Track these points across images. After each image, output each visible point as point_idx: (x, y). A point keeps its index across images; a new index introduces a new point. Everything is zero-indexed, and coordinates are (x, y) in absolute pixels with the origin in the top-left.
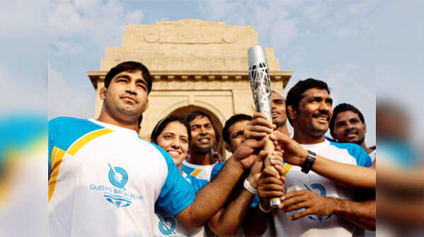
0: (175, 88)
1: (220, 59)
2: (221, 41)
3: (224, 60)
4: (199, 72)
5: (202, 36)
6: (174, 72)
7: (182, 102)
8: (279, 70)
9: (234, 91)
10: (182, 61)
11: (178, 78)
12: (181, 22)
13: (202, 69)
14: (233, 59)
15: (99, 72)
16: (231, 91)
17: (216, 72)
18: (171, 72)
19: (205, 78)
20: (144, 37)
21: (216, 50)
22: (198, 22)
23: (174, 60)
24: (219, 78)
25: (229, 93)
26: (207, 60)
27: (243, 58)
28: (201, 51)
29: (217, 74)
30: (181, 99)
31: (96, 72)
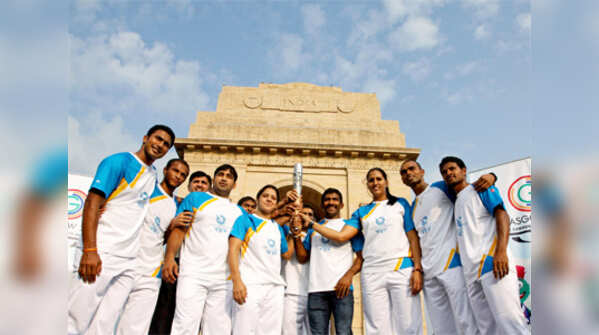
0: (277, 163)
1: (334, 131)
2: (336, 110)
3: (339, 132)
4: (308, 145)
5: (313, 103)
6: (278, 143)
7: (286, 180)
8: (404, 146)
9: (349, 170)
10: (288, 130)
11: (282, 151)
12: (290, 85)
13: (311, 142)
14: (350, 132)
15: (187, 139)
16: (345, 169)
17: (327, 145)
18: (274, 143)
19: (315, 153)
20: (243, 102)
21: (329, 120)
22: (310, 86)
23: (279, 129)
24: (331, 154)
25: (343, 172)
26: (319, 132)
27: (361, 131)
28: (312, 120)
29: (329, 148)
30: (284, 177)
31: (183, 139)
